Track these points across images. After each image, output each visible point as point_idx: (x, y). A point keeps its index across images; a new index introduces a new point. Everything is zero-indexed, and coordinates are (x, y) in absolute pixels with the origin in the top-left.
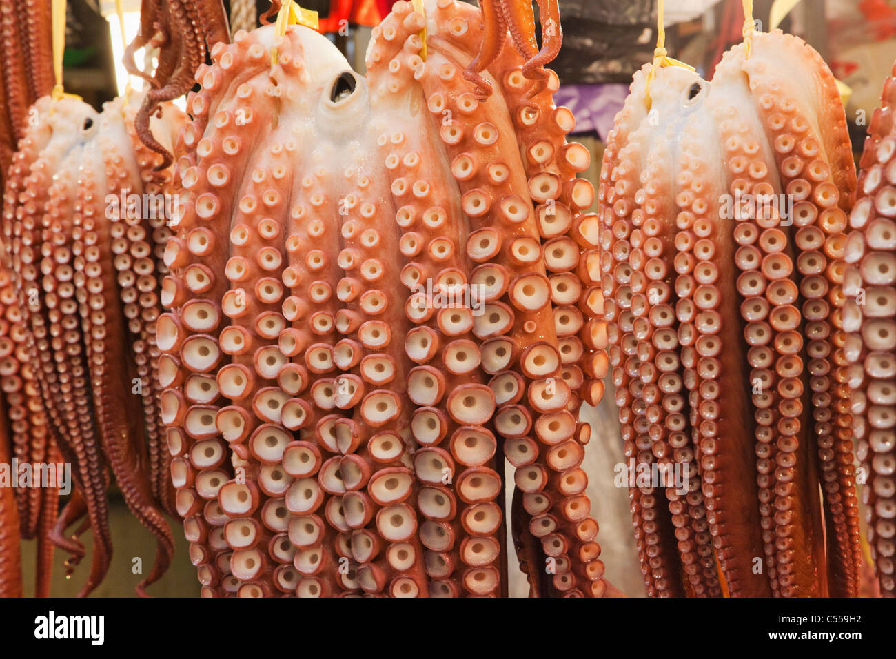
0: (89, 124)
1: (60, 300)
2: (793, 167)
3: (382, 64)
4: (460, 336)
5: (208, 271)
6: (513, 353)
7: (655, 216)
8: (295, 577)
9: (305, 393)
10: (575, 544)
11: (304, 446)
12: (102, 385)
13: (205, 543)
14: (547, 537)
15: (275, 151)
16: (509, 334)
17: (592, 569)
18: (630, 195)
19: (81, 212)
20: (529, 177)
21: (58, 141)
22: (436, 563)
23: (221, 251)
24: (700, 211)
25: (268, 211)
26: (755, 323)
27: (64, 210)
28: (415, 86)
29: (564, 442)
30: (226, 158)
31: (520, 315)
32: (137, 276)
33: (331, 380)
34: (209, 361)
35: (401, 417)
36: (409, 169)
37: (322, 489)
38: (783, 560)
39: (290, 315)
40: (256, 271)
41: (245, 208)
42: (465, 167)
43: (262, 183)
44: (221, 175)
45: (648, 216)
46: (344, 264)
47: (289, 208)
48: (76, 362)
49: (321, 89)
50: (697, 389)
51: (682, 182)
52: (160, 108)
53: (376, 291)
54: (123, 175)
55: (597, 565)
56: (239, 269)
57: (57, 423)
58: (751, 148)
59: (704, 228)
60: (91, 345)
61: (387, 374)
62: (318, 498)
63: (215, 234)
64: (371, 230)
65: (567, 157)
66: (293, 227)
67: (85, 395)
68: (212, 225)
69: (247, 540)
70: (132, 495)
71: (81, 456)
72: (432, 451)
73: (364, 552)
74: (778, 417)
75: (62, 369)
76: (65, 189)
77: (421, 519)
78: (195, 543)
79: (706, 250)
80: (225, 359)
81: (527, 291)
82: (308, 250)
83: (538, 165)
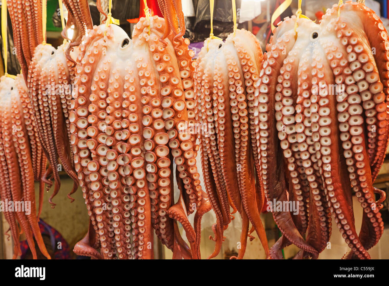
0: (53, 53)
1: (44, 107)
2: (246, 69)
3: (136, 36)
4: (158, 118)
5: (85, 98)
6: (174, 123)
7: (208, 83)
8: (110, 190)
9: (113, 135)
10: (193, 180)
11: (113, 151)
12: (56, 133)
13: (84, 180)
14: (184, 178)
15: (105, 62)
16: (173, 118)
17: (198, 188)
18: (201, 77)
19: (50, 80)
20: (180, 70)
21: (44, 58)
22: (152, 186)
23: (88, 92)
24: (220, 81)
25: (102, 80)
26: (235, 114)
27: (45, 80)
28: (146, 43)
29: (189, 150)
30: (90, 64)
31: (176, 112)
32: (67, 100)
33: (120, 131)
34: (85, 125)
35: (141, 143)
36: (144, 68)
37: (118, 164)
38: (242, 182)
39: (108, 112)
40: (99, 98)
41: (95, 79)
42: (161, 67)
43: (100, 72)
44: (89, 69)
45: (206, 83)
46: (124, 96)
47: (109, 79)
48: (49, 126)
49: (119, 44)
50: (219, 133)
51: (215, 73)
52: (73, 49)
53: (134, 105)
54: (63, 69)
55: (199, 187)
56: (94, 98)
57: (44, 145)
58: (234, 63)
59: (221, 86)
60: (53, 121)
61: (137, 129)
62: (117, 166)
63: (87, 87)
64: (133, 86)
65: (192, 65)
66: (110, 85)
67: (52, 136)
68: (86, 84)
69: (96, 179)
70: (66, 167)
71: (50, 155)
72: (150, 153)
73: (130, 182)
74: (241, 141)
75: (44, 128)
76: (45, 73)
77: (147, 173)
78: (81, 180)
79: (221, 93)
80: (90, 125)
81: (179, 105)
82: (114, 92)
83: (183, 67)
